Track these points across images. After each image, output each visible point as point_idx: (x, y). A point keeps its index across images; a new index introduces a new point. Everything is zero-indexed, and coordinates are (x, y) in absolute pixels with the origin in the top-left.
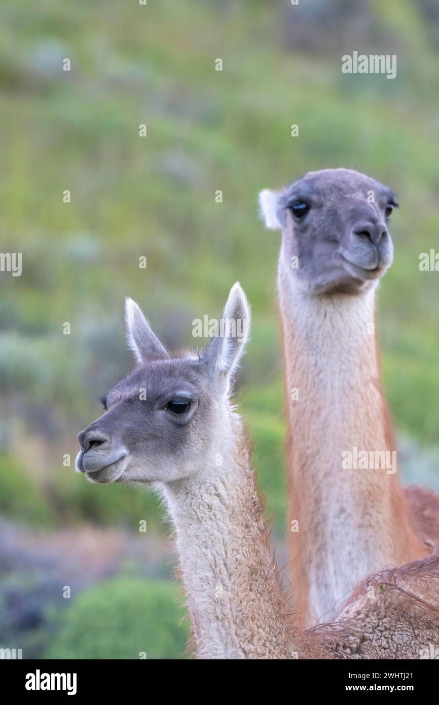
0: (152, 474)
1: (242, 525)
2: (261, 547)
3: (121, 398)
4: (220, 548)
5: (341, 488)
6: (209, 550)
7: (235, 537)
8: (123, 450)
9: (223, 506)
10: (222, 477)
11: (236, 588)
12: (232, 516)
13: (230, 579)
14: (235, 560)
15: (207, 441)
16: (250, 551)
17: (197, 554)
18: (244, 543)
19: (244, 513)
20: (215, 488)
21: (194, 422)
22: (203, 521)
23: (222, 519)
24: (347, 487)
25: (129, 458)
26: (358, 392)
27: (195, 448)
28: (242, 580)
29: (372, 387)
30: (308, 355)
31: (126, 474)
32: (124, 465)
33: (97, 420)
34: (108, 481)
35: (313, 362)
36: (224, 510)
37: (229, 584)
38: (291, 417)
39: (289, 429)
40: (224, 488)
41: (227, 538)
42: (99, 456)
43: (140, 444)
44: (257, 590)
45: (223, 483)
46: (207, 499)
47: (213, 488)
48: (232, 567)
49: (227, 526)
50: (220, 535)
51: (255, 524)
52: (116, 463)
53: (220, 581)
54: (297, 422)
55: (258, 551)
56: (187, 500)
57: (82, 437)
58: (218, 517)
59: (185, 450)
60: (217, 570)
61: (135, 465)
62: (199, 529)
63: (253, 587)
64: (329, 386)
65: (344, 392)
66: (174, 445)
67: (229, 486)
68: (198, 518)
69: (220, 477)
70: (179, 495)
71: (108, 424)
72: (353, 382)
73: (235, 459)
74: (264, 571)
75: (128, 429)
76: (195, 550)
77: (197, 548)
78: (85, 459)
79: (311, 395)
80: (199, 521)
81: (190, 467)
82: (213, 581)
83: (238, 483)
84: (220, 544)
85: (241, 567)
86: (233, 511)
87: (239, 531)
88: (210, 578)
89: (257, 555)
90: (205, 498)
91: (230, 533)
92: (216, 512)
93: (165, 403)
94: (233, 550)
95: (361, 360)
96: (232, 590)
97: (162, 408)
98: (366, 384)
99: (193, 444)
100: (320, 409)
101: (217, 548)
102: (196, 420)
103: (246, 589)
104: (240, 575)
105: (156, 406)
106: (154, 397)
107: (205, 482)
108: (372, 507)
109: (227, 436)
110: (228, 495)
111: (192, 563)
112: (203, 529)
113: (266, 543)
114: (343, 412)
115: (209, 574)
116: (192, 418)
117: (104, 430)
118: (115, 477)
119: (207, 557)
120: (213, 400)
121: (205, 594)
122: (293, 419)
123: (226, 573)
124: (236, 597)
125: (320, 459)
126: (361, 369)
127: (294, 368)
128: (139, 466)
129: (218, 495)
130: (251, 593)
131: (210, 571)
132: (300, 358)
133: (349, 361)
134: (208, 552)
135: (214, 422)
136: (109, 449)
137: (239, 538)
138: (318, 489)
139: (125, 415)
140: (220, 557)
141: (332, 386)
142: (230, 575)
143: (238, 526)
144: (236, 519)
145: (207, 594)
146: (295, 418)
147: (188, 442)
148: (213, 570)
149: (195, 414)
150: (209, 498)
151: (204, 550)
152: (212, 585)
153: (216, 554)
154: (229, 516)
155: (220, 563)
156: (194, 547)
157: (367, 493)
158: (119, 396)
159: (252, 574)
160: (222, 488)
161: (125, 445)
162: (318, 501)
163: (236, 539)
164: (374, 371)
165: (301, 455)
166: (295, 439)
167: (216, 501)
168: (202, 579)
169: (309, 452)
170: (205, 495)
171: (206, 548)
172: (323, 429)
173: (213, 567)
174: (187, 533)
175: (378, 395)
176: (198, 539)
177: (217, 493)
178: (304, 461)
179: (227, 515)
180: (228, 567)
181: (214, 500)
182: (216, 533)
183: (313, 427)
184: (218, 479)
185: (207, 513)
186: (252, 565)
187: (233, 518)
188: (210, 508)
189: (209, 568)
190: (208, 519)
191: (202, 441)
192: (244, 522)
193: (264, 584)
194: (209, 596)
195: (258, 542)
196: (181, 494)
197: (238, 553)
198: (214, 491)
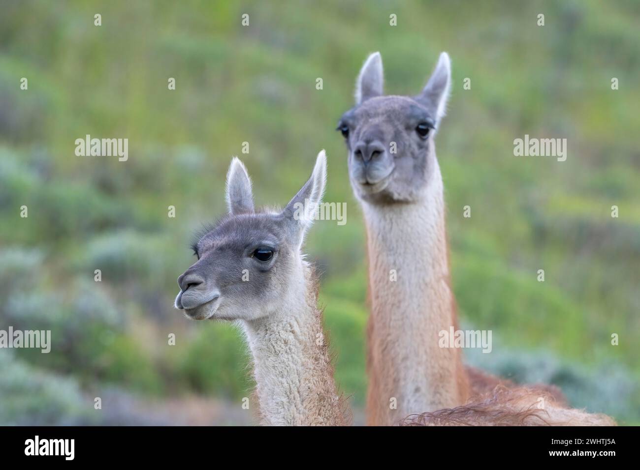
0: (239, 313)
1: (313, 357)
2: (327, 377)
3: (213, 246)
4: (294, 377)
5: (417, 371)
6: (284, 379)
7: (307, 369)
8: (216, 292)
9: (297, 342)
10: (296, 316)
11: (306, 411)
12: (305, 350)
13: (302, 405)
14: (307, 388)
15: (284, 284)
16: (319, 380)
17: (274, 382)
18: (315, 373)
19: (314, 347)
20: (290, 325)
21: (275, 269)
22: (280, 354)
23: (296, 353)
24: (421, 369)
25: (221, 299)
26: (432, 288)
27: (275, 292)
28: (313, 405)
29: (443, 284)
30: (387, 255)
31: (218, 312)
32: (217, 305)
33: (195, 264)
34: (204, 317)
35: (392, 261)
36: (298, 344)
37: (301, 408)
38: (373, 307)
39: (371, 318)
40: (298, 326)
41: (300, 368)
42: (196, 295)
43: (230, 287)
44: (325, 415)
45: (297, 321)
46: (284, 335)
47: (289, 326)
48: (305, 394)
49: (301, 359)
50: (294, 366)
51: (322, 357)
52: (210, 302)
53: (294, 405)
54: (379, 312)
55: (326, 381)
56: (266, 336)
57: (182, 279)
58: (293, 351)
59: (268, 294)
60: (292, 396)
61: (226, 305)
62: (276, 361)
63: (321, 411)
64: (407, 284)
65: (420, 288)
66: (258, 288)
67: (302, 324)
68: (276, 352)
69: (294, 317)
70: (259, 332)
71: (203, 269)
72: (427, 280)
73: (307, 301)
74: (330, 398)
75: (221, 273)
76: (273, 379)
77: (275, 378)
78: (183, 297)
79: (392, 289)
80: (276, 354)
81: (270, 308)
82: (288, 405)
83: (308, 322)
84: (294, 374)
85: (312, 394)
86: (305, 346)
87: (310, 363)
88: (285, 403)
89: (324, 384)
90: (282, 334)
91: (303, 365)
92: (291, 346)
93: (252, 251)
94: (305, 379)
95: (433, 259)
96: (304, 413)
97: (249, 256)
98: (438, 281)
99: (274, 288)
100: (399, 302)
101: (291, 377)
102: (277, 267)
103: (315, 413)
104: (311, 401)
105: (244, 254)
106: (243, 246)
107: (282, 321)
108: (442, 387)
109: (300, 281)
110: (301, 332)
111: (269, 389)
112: (280, 361)
113: (331, 374)
114: (419, 305)
115: (285, 400)
116: (274, 265)
117: (200, 274)
118: (209, 314)
119: (284, 385)
120: (290, 250)
121: (281, 416)
122: (375, 309)
123: (299, 399)
124: (307, 420)
125: (399, 345)
126: (433, 267)
127: (376, 265)
128: (229, 306)
129: (293, 332)
130: (319, 417)
131: (285, 397)
132: (380, 257)
133: (423, 261)
134: (284, 380)
135: (290, 269)
136: (205, 289)
137: (310, 369)
138: (397, 371)
139: (218, 261)
140: (294, 385)
141: (410, 283)
142: (303, 401)
143: (309, 358)
144: (308, 353)
145: (283, 416)
146: (378, 309)
147: (270, 286)
148: (288, 396)
149: (276, 262)
150: (286, 335)
151: (280, 379)
152: (286, 409)
153: (291, 383)
154: (302, 350)
155: (295, 390)
156: (272, 376)
157: (438, 376)
158: (211, 244)
159: (320, 400)
160: (296, 326)
161: (218, 287)
162: (396, 381)
163: (308, 370)
164: (445, 269)
165: (382, 341)
166: (377, 326)
167: (291, 337)
168: (278, 403)
169: (389, 338)
170: (282, 332)
171: (282, 377)
172: (402, 319)
173: (288, 393)
174: (265, 364)
175: (448, 291)
176: (275, 370)
177: (292, 330)
178: (384, 346)
179: (301, 349)
180: (301, 393)
181: (290, 336)
182: (291, 365)
183: (393, 318)
184: (293, 319)
185: (284, 347)
186: (321, 393)
187: (305, 351)
188: (286, 343)
189: (284, 395)
190: (284, 352)
191: (280, 285)
192: (314, 355)
193: (330, 410)
194: (284, 418)
195: (325, 373)
196: (261, 330)
197: (309, 382)
198: (289, 329)
